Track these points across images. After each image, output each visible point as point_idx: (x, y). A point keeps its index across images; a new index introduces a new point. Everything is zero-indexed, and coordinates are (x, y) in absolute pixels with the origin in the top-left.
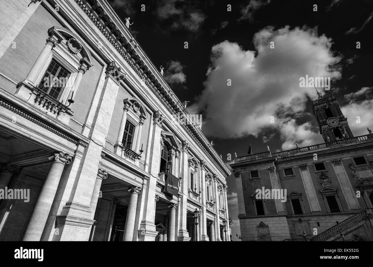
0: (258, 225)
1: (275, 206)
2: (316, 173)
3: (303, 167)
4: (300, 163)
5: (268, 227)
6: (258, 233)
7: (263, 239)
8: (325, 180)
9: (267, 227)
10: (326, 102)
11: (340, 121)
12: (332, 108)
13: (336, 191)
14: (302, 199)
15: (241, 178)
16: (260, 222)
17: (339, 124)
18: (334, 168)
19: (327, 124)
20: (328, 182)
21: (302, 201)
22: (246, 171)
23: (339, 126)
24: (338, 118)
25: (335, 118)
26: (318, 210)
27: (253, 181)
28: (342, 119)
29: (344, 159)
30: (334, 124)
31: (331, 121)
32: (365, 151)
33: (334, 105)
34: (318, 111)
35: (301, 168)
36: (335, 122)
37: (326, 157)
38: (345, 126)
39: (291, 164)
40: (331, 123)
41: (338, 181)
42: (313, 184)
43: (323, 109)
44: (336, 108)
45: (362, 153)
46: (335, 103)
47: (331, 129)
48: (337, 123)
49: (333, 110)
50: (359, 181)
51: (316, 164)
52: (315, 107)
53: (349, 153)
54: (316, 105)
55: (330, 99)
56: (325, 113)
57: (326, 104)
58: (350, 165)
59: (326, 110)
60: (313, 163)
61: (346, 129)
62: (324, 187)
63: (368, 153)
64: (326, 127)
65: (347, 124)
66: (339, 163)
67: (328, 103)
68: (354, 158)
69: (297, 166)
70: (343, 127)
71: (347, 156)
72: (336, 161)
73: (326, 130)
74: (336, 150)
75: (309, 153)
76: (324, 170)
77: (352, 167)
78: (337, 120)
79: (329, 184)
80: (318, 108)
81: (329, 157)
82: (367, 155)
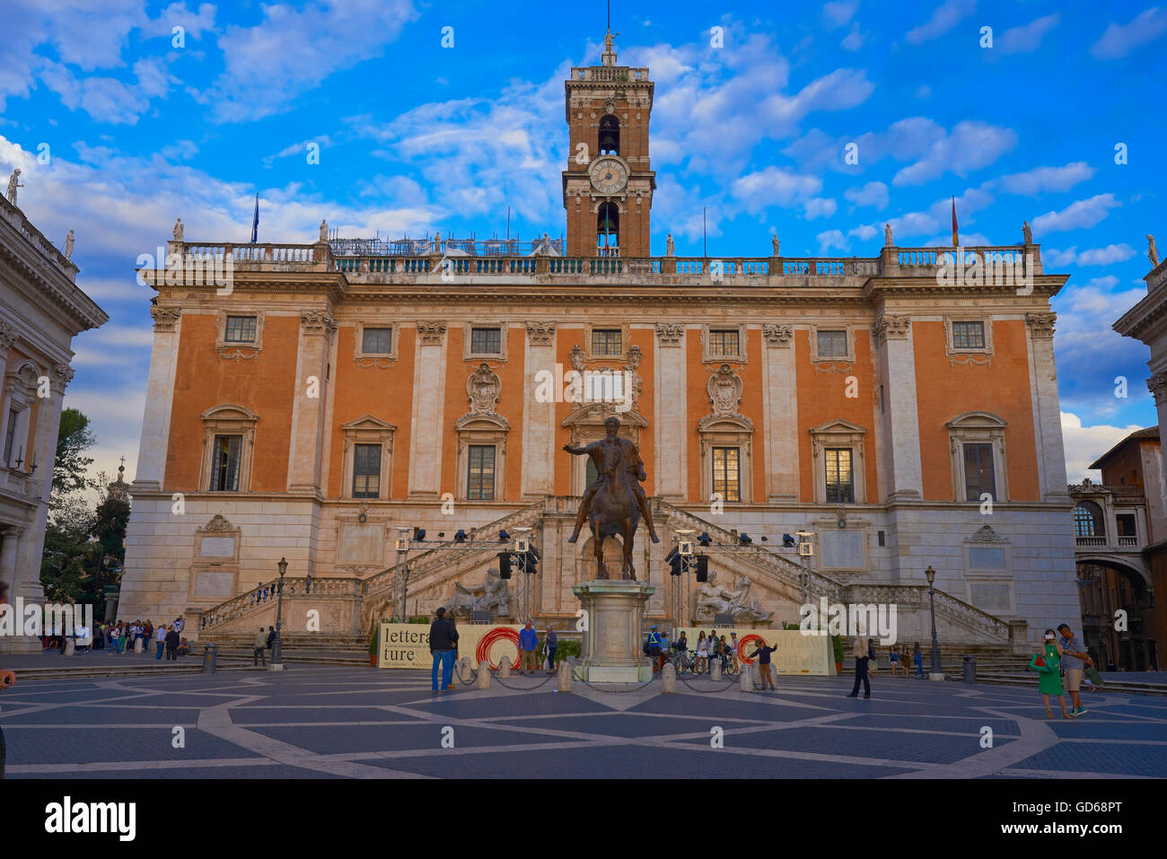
0: (203, 526)
1: (287, 460)
2: (467, 361)
3: (431, 331)
4: (426, 314)
5: (240, 536)
6: (195, 556)
7: (208, 574)
8: (484, 391)
9: (235, 533)
10: (614, 84)
11: (631, 178)
12: (626, 116)
13: (506, 432)
14: (391, 447)
15: (177, 337)
16: (211, 517)
17: (626, 187)
18: (528, 351)
19: (587, 178)
20: (493, 398)
21: (390, 452)
22: (208, 308)
23: (622, 195)
24: (629, 164)
25: (621, 164)
26: (431, 490)
27: (228, 356)
28: (640, 172)
29: (566, 327)
30: (609, 183)
31: (605, 172)
32: (631, 310)
33: (635, 107)
34: (576, 114)
35: (423, 335)
36: (615, 178)
37: (516, 310)
38: (639, 200)
39: (393, 314)
40: (602, 176)
41: (522, 400)
42: (442, 399)
43: (596, 113)
44: (640, 121)
45: (621, 317)
46: (641, 101)
47: (594, 199)
48: (619, 182)
49: (626, 126)
50: (578, 408)
51: (478, 327)
52: (574, 92)
53: (585, 311)
54: (580, 88)
55: (632, 77)
56: (597, 133)
57: (612, 93)
58: (576, 351)
59: (603, 121)
60: (470, 322)
61: (639, 212)
62: (473, 412)
63: (636, 321)
64: (582, 188)
65: (648, 195)
66: (545, 339)
67: (622, 92)
68: (595, 328)
69: (413, 326)
70: (631, 203)
71: (578, 320)
72: (541, 331)
73: (578, 199)
74: (551, 291)
75: (469, 283)
76: (495, 355)
77: (577, 358)
78: (623, 173)
79: (494, 405)
80: (581, 103)
81: (524, 310)
82: (632, 327)
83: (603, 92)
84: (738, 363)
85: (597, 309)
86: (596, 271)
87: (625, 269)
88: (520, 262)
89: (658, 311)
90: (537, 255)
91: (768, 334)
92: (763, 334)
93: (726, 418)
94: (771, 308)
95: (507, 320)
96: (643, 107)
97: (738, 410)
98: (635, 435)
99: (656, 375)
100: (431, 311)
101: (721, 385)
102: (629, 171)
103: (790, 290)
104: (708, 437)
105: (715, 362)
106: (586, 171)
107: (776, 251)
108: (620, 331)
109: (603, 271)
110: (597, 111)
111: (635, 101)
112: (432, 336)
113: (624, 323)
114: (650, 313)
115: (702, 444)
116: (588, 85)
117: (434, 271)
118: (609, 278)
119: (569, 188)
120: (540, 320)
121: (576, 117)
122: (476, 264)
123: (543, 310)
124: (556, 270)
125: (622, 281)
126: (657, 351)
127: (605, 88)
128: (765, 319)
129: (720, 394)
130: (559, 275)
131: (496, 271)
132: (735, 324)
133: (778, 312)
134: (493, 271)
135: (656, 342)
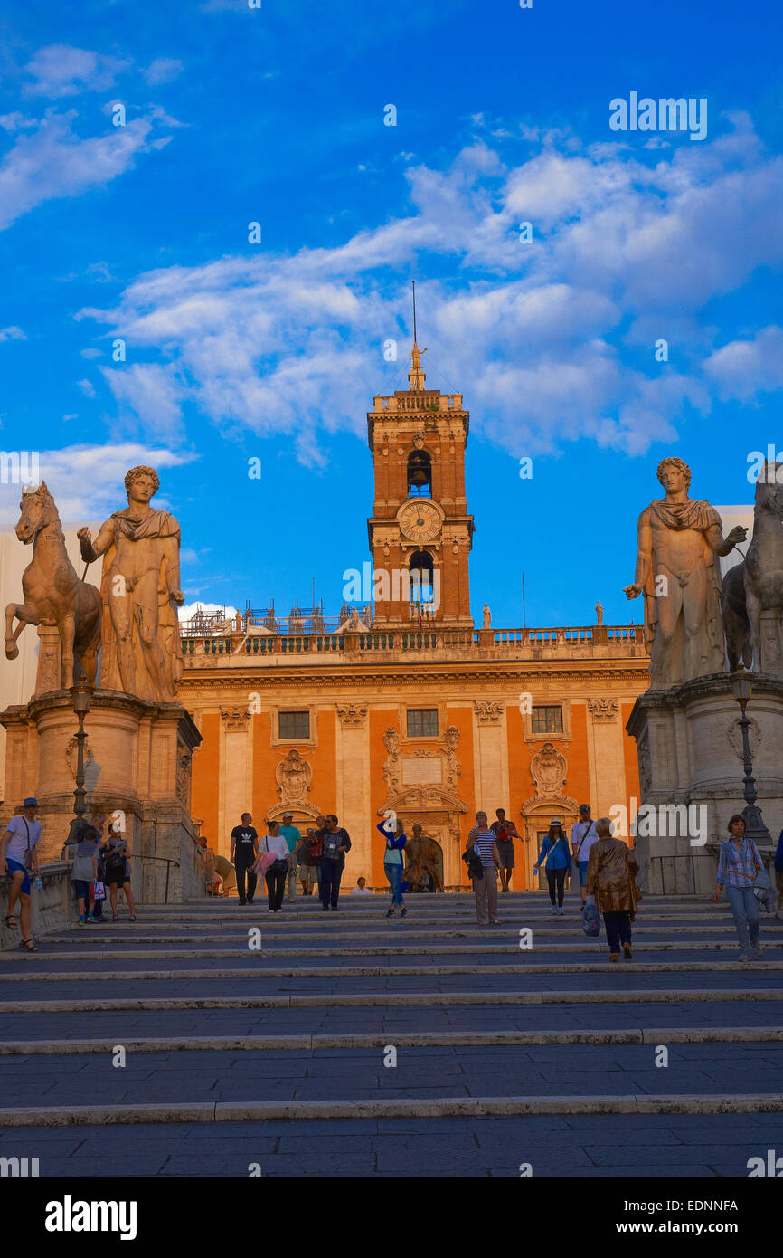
2: (275, 747)
3: (236, 716)
4: (230, 698)
8: (294, 779)
10: (423, 415)
11: (445, 523)
12: (438, 451)
17: (441, 534)
18: (339, 735)
19: (396, 525)
20: (304, 786)
23: (437, 543)
24: (442, 507)
25: (434, 507)
28: (456, 516)
29: (379, 707)
30: (421, 529)
31: (415, 517)
32: (447, 688)
33: (448, 440)
34: (380, 450)
35: (228, 721)
36: (428, 524)
37: (325, 691)
38: (456, 549)
39: (195, 699)
40: (413, 522)
41: (335, 786)
42: (250, 790)
43: (404, 449)
44: (454, 456)
45: (437, 695)
46: (454, 433)
47: (404, 549)
48: (432, 529)
49: (439, 462)
50: (395, 794)
51: (285, 710)
52: (377, 425)
53: (399, 690)
54: (384, 420)
55: (444, 405)
56: (405, 471)
57: (421, 424)
58: (390, 734)
59: (412, 456)
60: (277, 706)
61: (456, 562)
62: (283, 803)
63: (452, 699)
64: (390, 537)
65: (466, 542)
66: (356, 722)
67: (432, 423)
68: (409, 708)
69: (217, 711)
70: (446, 551)
71: (393, 700)
72: (352, 713)
73: (387, 550)
74: (362, 671)
75: (274, 664)
76: (304, 741)
77: (392, 741)
78: (436, 518)
79: (305, 794)
80: (386, 438)
81: (333, 691)
82: (449, 705)
83: (411, 424)
84: (561, 741)
85: (410, 687)
86: (409, 646)
87: (440, 644)
88: (327, 639)
89: (476, 687)
90: (345, 630)
91: (593, 709)
92: (587, 709)
93: (550, 800)
94: (595, 681)
95: (316, 702)
96: (457, 440)
97: (564, 792)
98: (455, 821)
99: (476, 756)
100: (235, 695)
101: (544, 765)
102: (443, 516)
103: (613, 662)
104: (533, 821)
105: (538, 741)
106: (395, 517)
107: (600, 618)
108: (436, 710)
109: (416, 647)
110: (404, 446)
111: (448, 433)
112: (237, 722)
113: (440, 702)
114: (467, 690)
115: (527, 829)
116: (394, 416)
117: (237, 651)
118: (422, 654)
119: (376, 537)
120: (351, 701)
121: (381, 453)
122: (280, 642)
123: (354, 690)
124: (366, 647)
125: (437, 657)
126: (475, 730)
127: (412, 419)
128: (589, 694)
129: (544, 775)
130: (369, 651)
131: (302, 649)
132: (557, 699)
133: (603, 685)
134: (299, 650)
135: (475, 720)
